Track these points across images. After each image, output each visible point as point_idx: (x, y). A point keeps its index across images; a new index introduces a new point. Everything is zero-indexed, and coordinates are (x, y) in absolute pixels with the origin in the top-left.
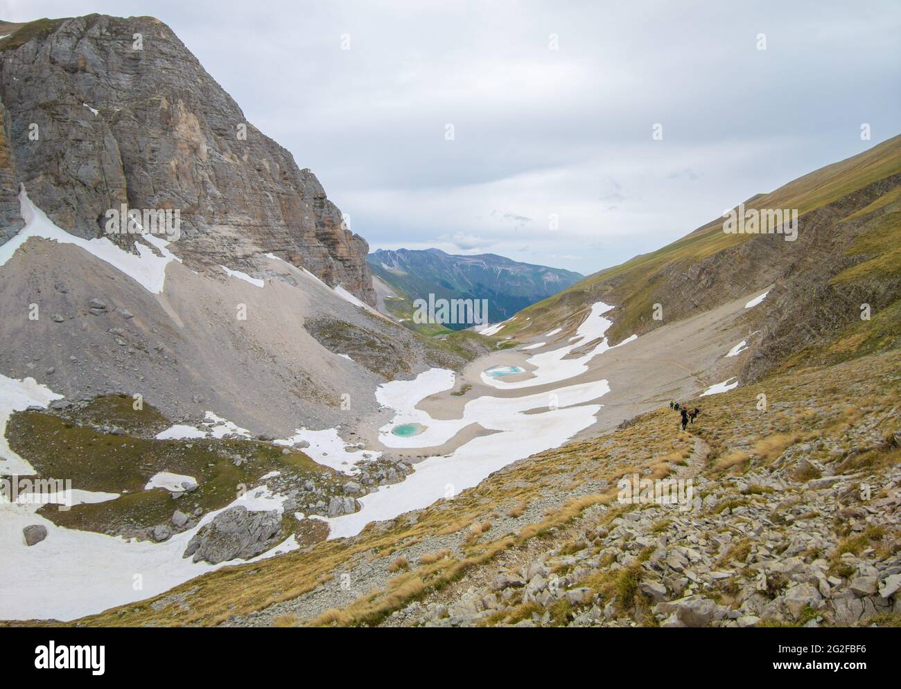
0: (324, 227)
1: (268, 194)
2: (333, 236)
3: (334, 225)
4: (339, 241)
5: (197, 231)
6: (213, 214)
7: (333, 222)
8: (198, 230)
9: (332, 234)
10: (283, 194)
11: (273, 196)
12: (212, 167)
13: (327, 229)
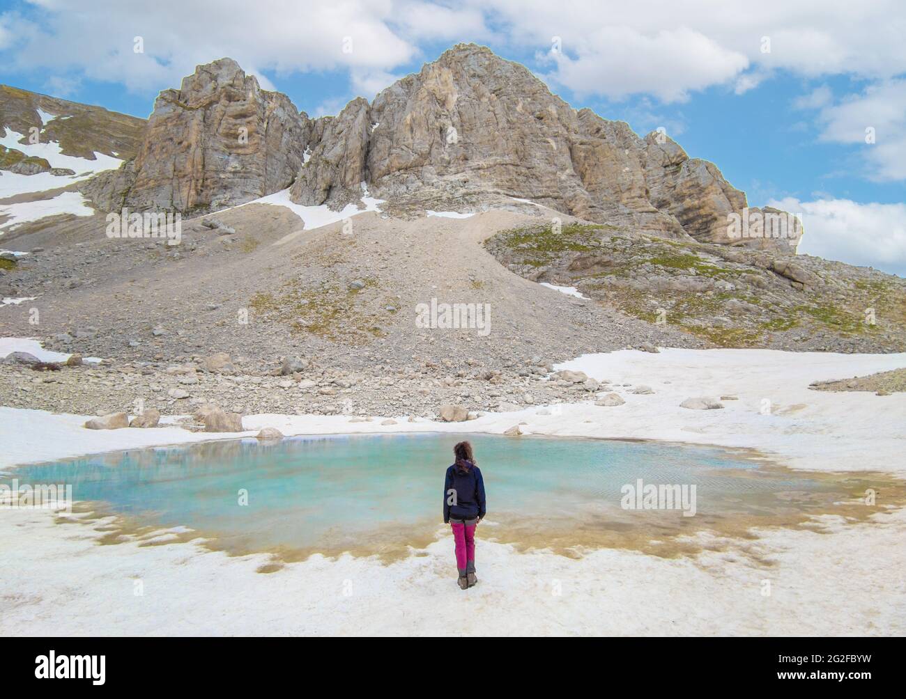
0: (683, 200)
1: (549, 140)
2: (702, 212)
3: (702, 190)
4: (716, 214)
5: (421, 184)
6: (449, 163)
7: (698, 185)
8: (423, 183)
9: (700, 208)
10: (581, 144)
11: (557, 142)
12: (459, 112)
13: (688, 202)
